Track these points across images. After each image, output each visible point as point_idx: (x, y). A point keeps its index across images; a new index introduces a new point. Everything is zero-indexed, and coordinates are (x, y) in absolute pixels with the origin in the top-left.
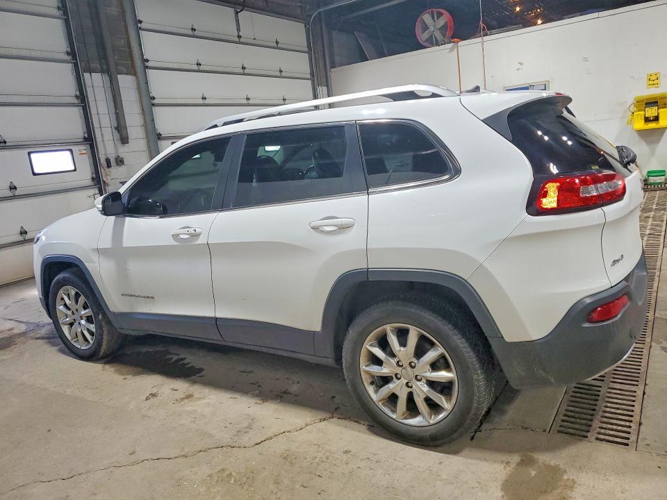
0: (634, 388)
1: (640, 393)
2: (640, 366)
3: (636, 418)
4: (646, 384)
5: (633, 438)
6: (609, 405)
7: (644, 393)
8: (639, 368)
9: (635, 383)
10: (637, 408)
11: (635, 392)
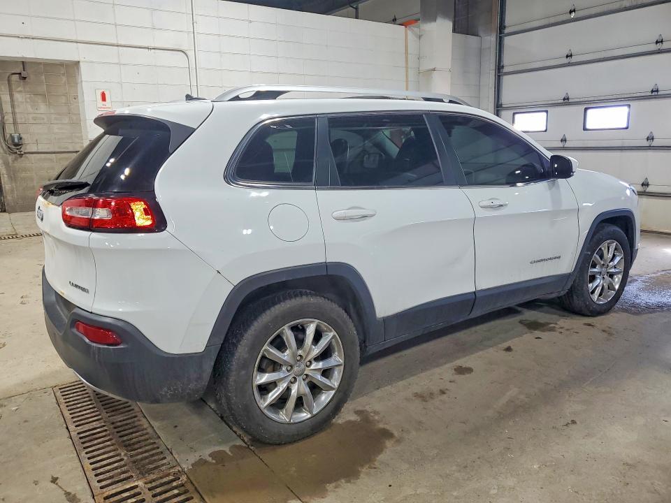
0: (80, 429)
1: (72, 427)
2: (89, 458)
3: (63, 406)
4: (71, 438)
5: (58, 394)
6: (91, 406)
7: (67, 428)
8: (89, 455)
9: (82, 435)
10: (67, 414)
11: (76, 426)
